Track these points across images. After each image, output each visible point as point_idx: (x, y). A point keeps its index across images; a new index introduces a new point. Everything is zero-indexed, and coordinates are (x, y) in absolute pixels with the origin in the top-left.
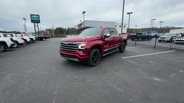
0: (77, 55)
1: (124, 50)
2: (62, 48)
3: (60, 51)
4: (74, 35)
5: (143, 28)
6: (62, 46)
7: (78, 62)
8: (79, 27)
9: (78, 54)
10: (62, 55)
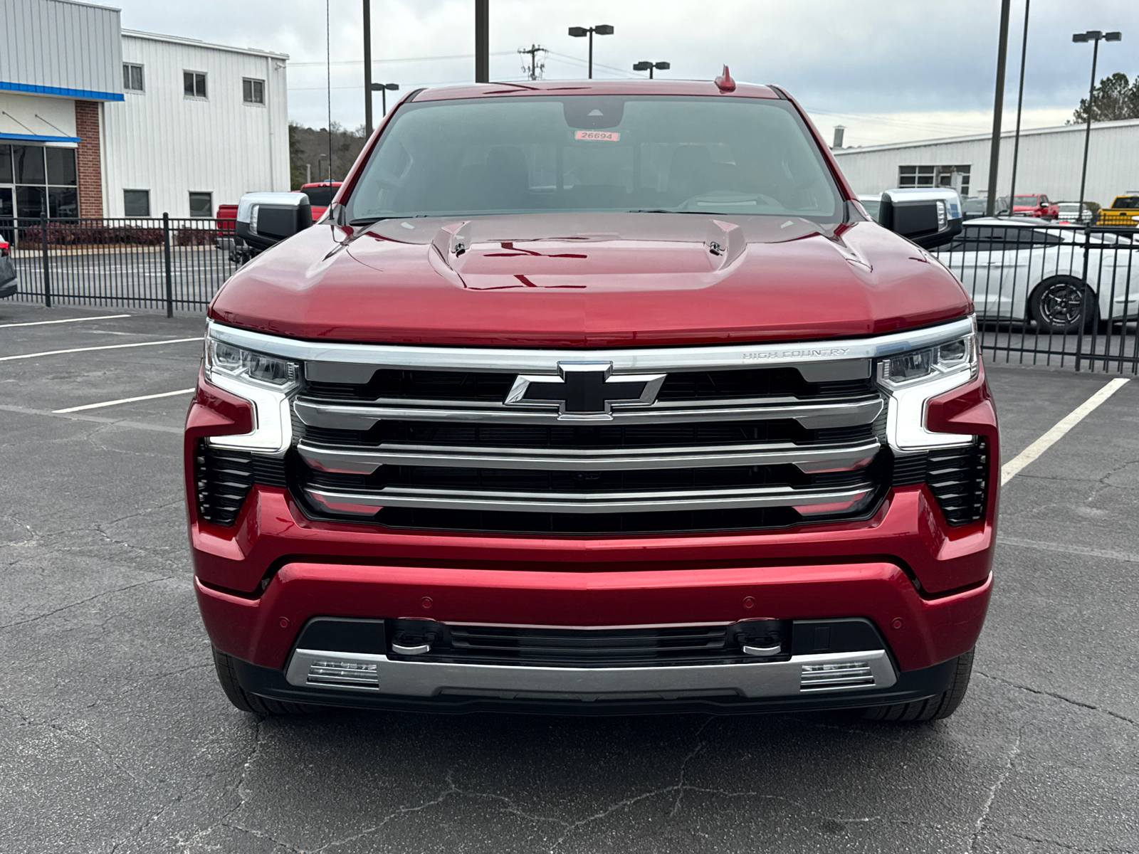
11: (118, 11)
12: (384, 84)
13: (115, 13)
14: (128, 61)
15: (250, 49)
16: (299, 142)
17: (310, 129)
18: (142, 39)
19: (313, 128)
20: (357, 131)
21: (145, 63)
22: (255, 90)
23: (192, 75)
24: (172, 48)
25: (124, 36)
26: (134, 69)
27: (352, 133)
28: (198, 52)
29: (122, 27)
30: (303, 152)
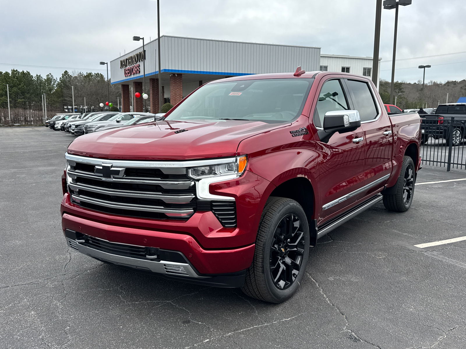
0: (186, 238)
1: (409, 197)
2: (81, 192)
3: (65, 210)
4: (103, 114)
5: (455, 83)
6: (78, 180)
7: (191, 279)
8: (130, 72)
9: (194, 232)
10: (79, 236)
11: (320, 49)
12: (425, 65)
13: (319, 49)
14: (322, 65)
15: (367, 57)
16: (403, 88)
17: (410, 83)
18: (328, 57)
19: (411, 83)
20: (429, 83)
21: (328, 65)
22: (367, 71)
23: (345, 68)
24: (338, 59)
25: (321, 57)
26: (325, 68)
27: (427, 84)
28: (348, 60)
29: (321, 53)
30: (404, 92)
